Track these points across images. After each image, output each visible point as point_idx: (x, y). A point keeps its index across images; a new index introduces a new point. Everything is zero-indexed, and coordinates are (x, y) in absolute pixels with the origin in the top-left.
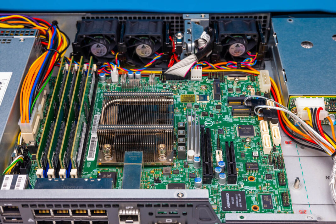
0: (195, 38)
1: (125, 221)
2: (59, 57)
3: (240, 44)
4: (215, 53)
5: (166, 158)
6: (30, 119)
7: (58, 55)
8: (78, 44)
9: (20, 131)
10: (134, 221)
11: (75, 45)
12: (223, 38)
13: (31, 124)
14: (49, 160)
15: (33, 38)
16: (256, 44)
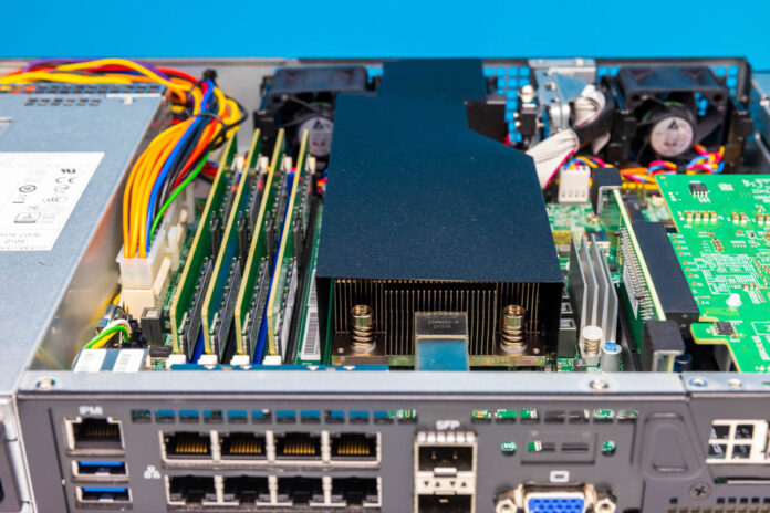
0: (566, 97)
1: (432, 470)
2: (223, 133)
3: (679, 121)
4: (616, 141)
5: (525, 347)
6: (148, 250)
7: (219, 127)
8: (268, 115)
9: (119, 289)
10: (459, 469)
11: (262, 116)
12: (637, 104)
13: (150, 260)
14: (205, 321)
15: (156, 99)
16: (720, 120)
